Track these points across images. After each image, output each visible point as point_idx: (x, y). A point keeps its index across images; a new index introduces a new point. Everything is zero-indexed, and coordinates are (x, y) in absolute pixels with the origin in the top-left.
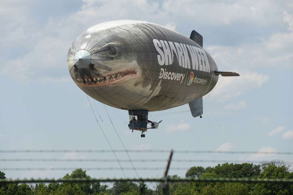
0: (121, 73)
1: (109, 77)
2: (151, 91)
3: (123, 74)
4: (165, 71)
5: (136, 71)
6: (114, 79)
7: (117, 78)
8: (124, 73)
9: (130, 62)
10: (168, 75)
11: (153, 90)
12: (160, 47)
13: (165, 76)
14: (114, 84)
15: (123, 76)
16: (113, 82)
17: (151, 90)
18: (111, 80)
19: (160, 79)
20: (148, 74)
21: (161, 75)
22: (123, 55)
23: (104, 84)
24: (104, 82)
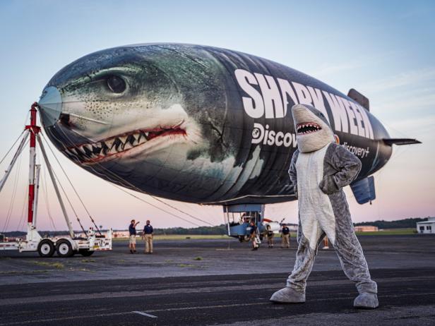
0: (142, 132)
1: (113, 141)
2: (239, 169)
3: (147, 134)
4: (265, 129)
5: (182, 127)
6: (128, 146)
7: (136, 143)
8: (150, 133)
9: (164, 107)
10: (275, 137)
11: (244, 167)
12: (252, 85)
13: (268, 139)
14: (132, 157)
15: (148, 139)
16: (127, 154)
17: (237, 167)
18: (120, 149)
19: (257, 145)
20: (220, 134)
21: (255, 136)
22: (144, 92)
23: (108, 158)
24: (104, 152)
